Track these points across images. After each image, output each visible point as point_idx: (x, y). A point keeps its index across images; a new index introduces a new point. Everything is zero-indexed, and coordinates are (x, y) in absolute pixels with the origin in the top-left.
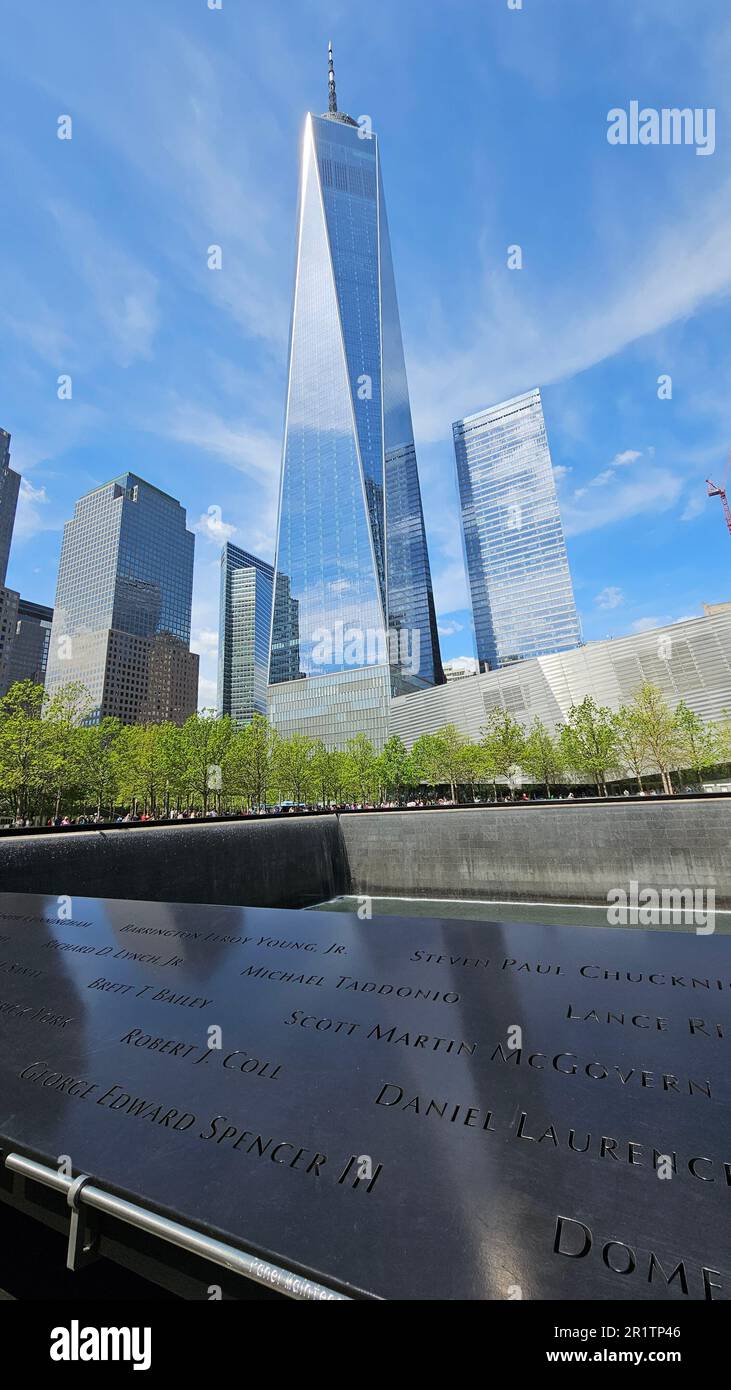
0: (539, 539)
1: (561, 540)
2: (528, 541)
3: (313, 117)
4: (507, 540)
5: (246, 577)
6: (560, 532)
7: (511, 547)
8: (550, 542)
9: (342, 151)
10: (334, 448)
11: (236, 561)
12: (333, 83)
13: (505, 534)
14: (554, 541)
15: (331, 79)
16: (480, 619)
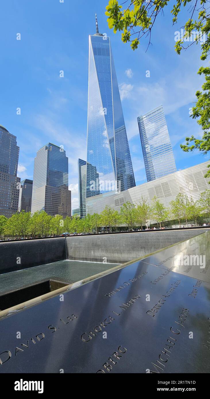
0: (164, 149)
1: (171, 149)
2: (161, 150)
3: (91, 36)
4: (155, 150)
5: (84, 168)
6: (171, 147)
7: (156, 153)
8: (168, 150)
9: (100, 44)
10: (100, 130)
11: (81, 163)
12: (97, 25)
13: (154, 149)
14: (169, 150)
15: (97, 24)
16: (148, 175)
